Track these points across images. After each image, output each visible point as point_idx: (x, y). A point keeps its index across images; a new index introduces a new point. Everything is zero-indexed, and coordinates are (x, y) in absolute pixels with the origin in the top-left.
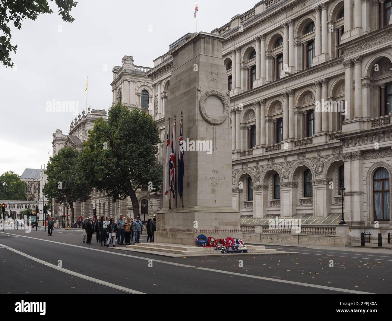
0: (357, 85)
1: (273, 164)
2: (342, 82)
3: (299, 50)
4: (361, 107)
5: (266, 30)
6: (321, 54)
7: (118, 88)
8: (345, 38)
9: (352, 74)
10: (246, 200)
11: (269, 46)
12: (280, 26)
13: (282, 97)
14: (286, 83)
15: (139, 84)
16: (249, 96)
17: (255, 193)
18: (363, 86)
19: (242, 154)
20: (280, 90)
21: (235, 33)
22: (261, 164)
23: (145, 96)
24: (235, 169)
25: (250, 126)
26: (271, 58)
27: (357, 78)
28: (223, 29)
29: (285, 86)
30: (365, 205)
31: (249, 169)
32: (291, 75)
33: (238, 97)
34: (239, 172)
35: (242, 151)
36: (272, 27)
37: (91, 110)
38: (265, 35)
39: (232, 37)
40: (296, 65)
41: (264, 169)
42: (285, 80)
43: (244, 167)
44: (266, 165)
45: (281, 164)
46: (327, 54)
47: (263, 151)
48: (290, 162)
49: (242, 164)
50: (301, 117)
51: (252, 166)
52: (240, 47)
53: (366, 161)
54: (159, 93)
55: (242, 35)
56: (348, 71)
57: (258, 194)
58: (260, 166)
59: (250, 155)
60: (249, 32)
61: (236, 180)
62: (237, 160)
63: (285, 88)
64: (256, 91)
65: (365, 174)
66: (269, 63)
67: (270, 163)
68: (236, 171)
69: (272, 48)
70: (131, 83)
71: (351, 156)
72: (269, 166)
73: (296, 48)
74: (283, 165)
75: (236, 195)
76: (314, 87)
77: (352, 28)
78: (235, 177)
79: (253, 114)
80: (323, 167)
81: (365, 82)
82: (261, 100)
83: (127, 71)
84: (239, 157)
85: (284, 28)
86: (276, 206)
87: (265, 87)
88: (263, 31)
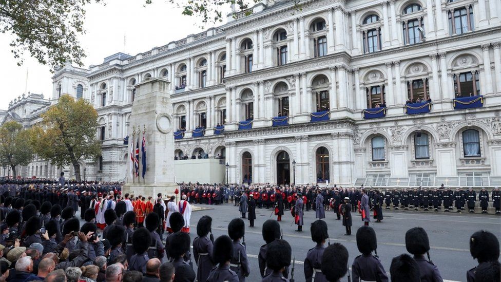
0: (234, 102)
1: (179, 145)
2: (225, 98)
3: (197, 75)
4: (236, 116)
5: (176, 60)
6: (211, 80)
7: (58, 82)
8: (227, 75)
9: (231, 96)
11: (178, 69)
12: (185, 59)
13: (186, 103)
15: (75, 80)
18: (237, 103)
20: (184, 99)
23: (80, 89)
26: (178, 77)
27: (233, 99)
29: (188, 96)
30: (238, 173)
32: (192, 91)
36: (180, 58)
37: (30, 94)
40: (195, 85)
42: (188, 93)
45: (184, 146)
46: (215, 80)
48: (191, 144)
50: (198, 117)
53: (238, 148)
54: (95, 90)
56: (228, 94)
63: (188, 98)
65: (238, 155)
66: (177, 80)
69: (179, 71)
70: (69, 79)
71: (230, 144)
73: (195, 74)
74: (186, 146)
76: (207, 99)
77: (231, 69)
80: (211, 149)
81: (238, 101)
83: (67, 70)
85: (188, 61)
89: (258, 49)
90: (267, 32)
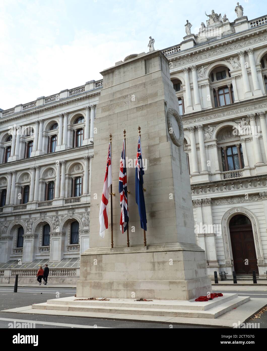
5: (70, 110)
10: (41, 245)
11: (71, 122)
12: (84, 108)
14: (88, 149)
16: (50, 157)
17: (52, 239)
19: (40, 205)
20: (82, 154)
21: (41, 109)
22: (60, 213)
24: (32, 217)
25: (48, 181)
26: (72, 131)
28: (25, 106)
29: (87, 151)
31: (48, 218)
33: (40, 157)
34: (37, 220)
35: (40, 202)
36: (75, 108)
38: (68, 114)
39: (37, 111)
41: (64, 218)
42: (87, 147)
43: (43, 215)
44: (65, 214)
45: (81, 214)
47: (63, 203)
49: (41, 213)
51: (51, 215)
52: (43, 120)
55: (46, 111)
57: (56, 240)
58: (60, 215)
59: (49, 205)
60: (53, 109)
61: (33, 227)
62: (35, 209)
63: (87, 153)
64: (59, 153)
67: (71, 212)
68: (33, 219)
69: (73, 124)
72: (69, 215)
74: (83, 214)
75: (32, 240)
78: (32, 225)
79: (51, 172)
82: (63, 161)
84: (37, 207)
85: (87, 110)
86: (73, 250)
87: (68, 151)
88: (67, 110)
89: (192, 89)
90: (202, 70)
